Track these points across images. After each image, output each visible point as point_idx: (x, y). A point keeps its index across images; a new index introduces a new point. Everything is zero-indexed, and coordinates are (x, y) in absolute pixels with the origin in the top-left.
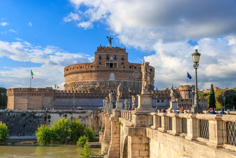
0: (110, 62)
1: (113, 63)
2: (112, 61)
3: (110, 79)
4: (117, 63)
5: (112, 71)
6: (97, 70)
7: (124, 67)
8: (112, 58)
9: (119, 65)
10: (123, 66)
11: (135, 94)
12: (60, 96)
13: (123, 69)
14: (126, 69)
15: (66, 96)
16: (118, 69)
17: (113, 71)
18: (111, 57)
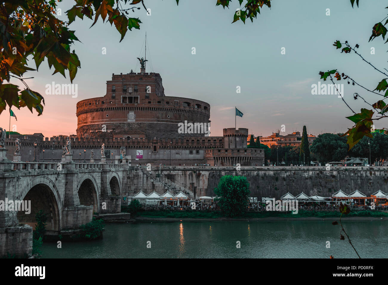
0: (127, 95)
1: (132, 97)
2: (130, 93)
3: (129, 121)
4: (139, 96)
5: (131, 109)
6: (110, 108)
7: (150, 102)
8: (130, 90)
9: (142, 100)
10: (147, 101)
11: (156, 142)
12: (49, 146)
13: (147, 105)
14: (152, 105)
15: (57, 145)
16: (141, 106)
17: (133, 108)
18: (130, 88)
